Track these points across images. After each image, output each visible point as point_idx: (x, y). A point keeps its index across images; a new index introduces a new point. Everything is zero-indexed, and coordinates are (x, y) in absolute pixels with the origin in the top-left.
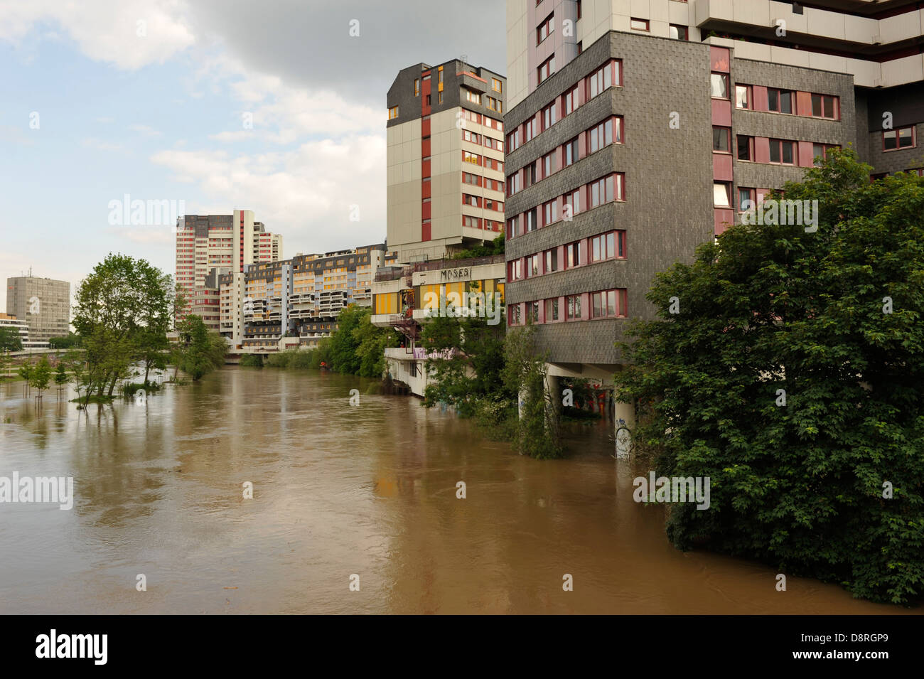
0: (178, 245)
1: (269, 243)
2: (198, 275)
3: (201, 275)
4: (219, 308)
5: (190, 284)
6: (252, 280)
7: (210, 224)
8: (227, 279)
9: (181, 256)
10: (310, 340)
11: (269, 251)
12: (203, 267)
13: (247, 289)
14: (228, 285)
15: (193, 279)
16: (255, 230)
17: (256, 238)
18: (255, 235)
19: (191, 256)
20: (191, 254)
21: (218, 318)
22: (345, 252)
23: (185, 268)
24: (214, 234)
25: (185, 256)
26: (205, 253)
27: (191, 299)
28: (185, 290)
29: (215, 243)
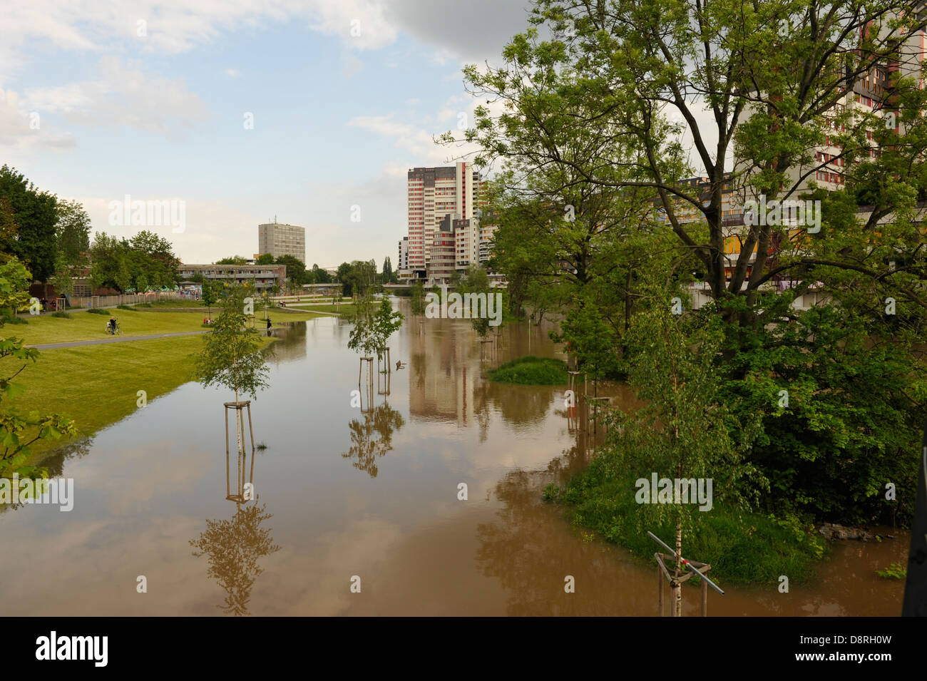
0: (410, 195)
2: (427, 220)
3: (429, 220)
4: (455, 249)
5: (420, 228)
6: (485, 224)
7: (437, 175)
8: (462, 223)
9: (412, 204)
12: (431, 213)
13: (481, 232)
15: (423, 223)
16: (474, 179)
17: (475, 187)
18: (474, 184)
19: (420, 204)
20: (421, 202)
21: (454, 257)
23: (416, 214)
24: (440, 183)
25: (416, 204)
26: (433, 201)
27: (421, 240)
28: (416, 233)
29: (440, 192)
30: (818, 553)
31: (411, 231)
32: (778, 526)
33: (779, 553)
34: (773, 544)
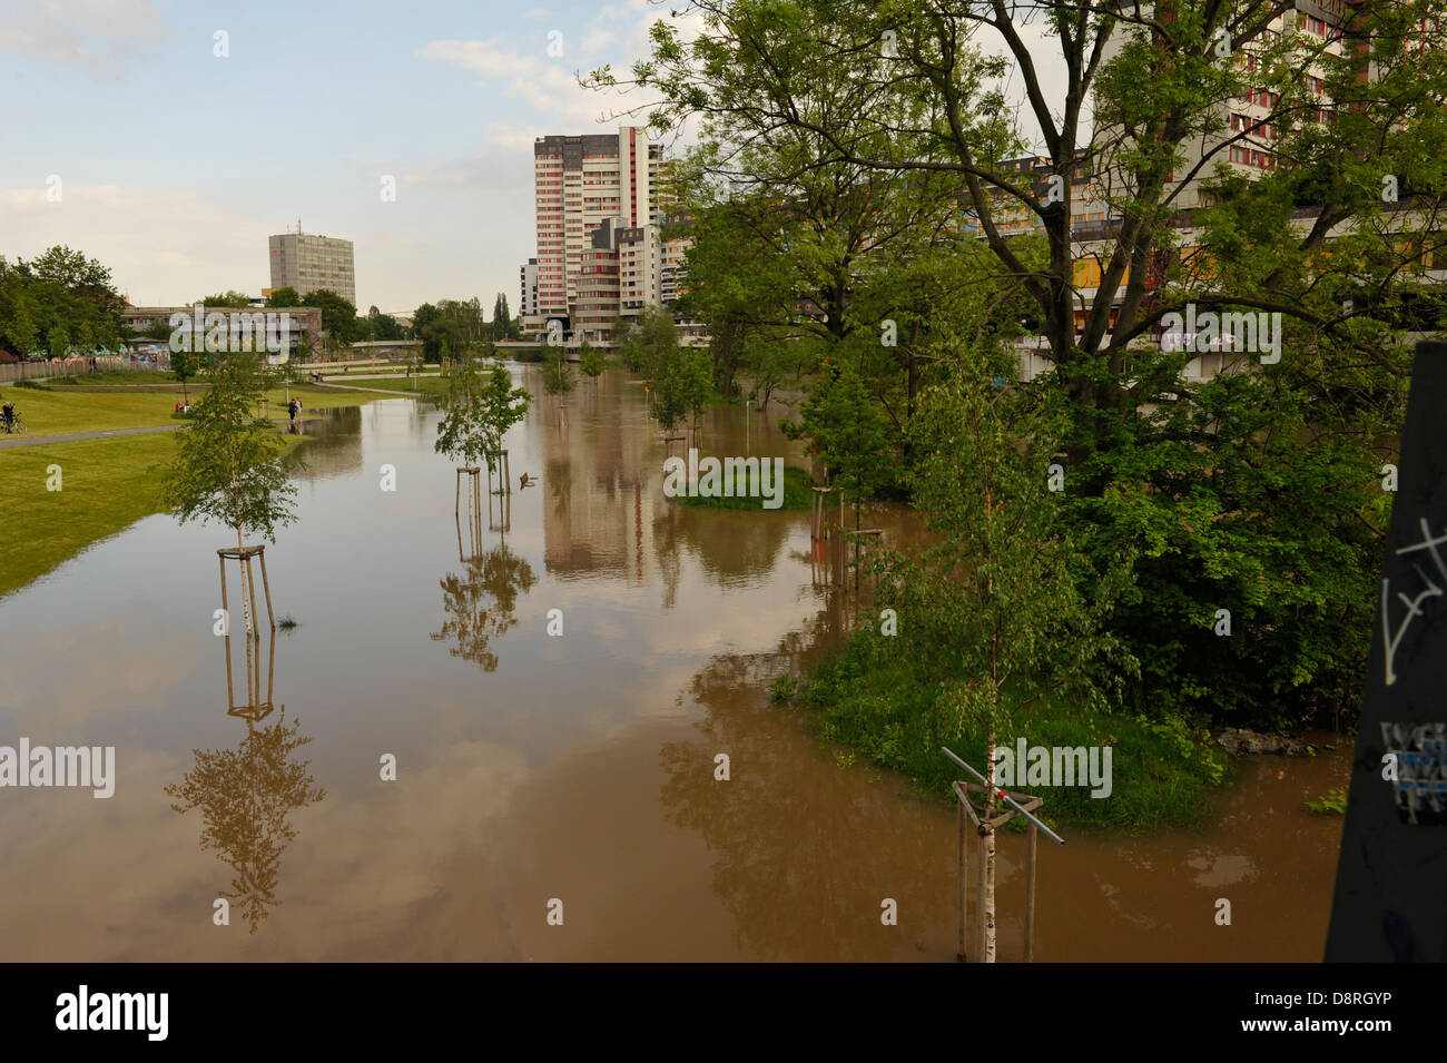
0: (538, 184)
2: (570, 229)
4: (619, 280)
5: (558, 243)
6: (670, 236)
7: (585, 149)
8: (631, 235)
9: (543, 201)
12: (577, 216)
13: (664, 251)
15: (562, 234)
16: (650, 157)
17: (652, 170)
18: (650, 166)
19: (557, 200)
20: (559, 196)
21: (617, 294)
23: (549, 218)
24: (591, 164)
25: (549, 200)
26: (578, 195)
27: (560, 265)
28: (551, 252)
29: (592, 179)
30: (1215, 775)
31: (542, 248)
32: (1152, 733)
33: (1153, 776)
34: (1144, 763)
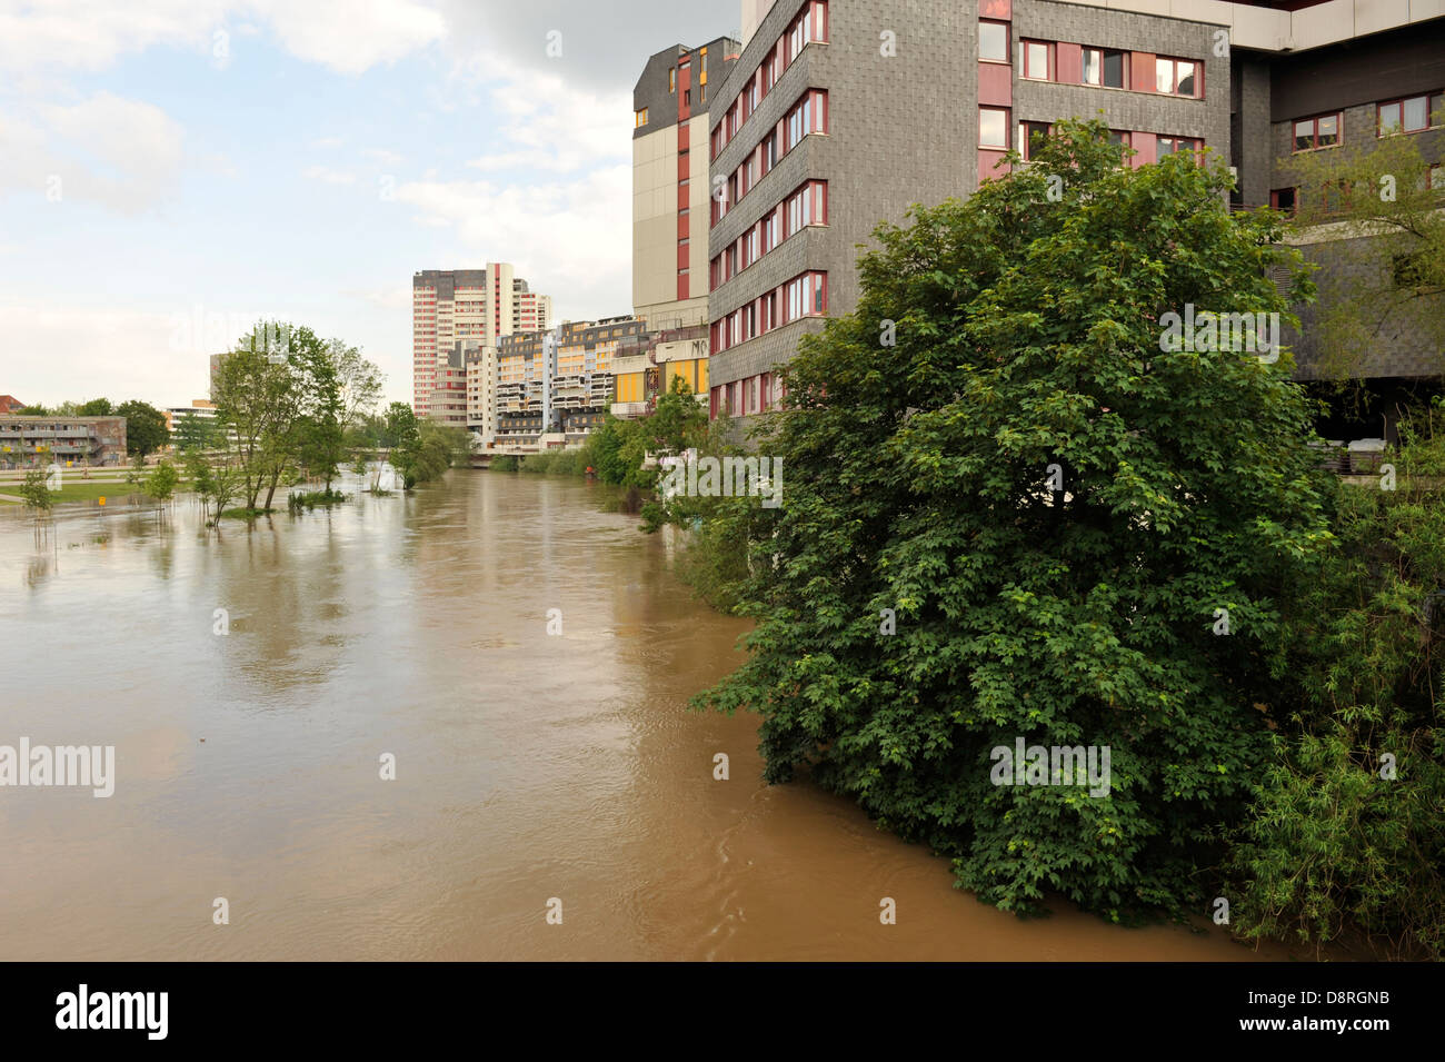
0: (416, 311)
1: (533, 307)
2: (442, 351)
3: (446, 351)
4: (466, 394)
5: (432, 362)
6: (506, 356)
7: (457, 281)
8: (476, 355)
9: (420, 326)
10: (579, 437)
11: (534, 318)
12: (447, 339)
13: (500, 369)
14: (476, 364)
15: (435, 355)
16: (515, 290)
17: (516, 301)
18: (515, 296)
19: (432, 326)
20: (433, 322)
21: (464, 407)
22: (623, 318)
23: (425, 340)
24: (461, 295)
25: (425, 326)
26: (450, 321)
28: (425, 370)
29: (464, 307)
31: (417, 366)
